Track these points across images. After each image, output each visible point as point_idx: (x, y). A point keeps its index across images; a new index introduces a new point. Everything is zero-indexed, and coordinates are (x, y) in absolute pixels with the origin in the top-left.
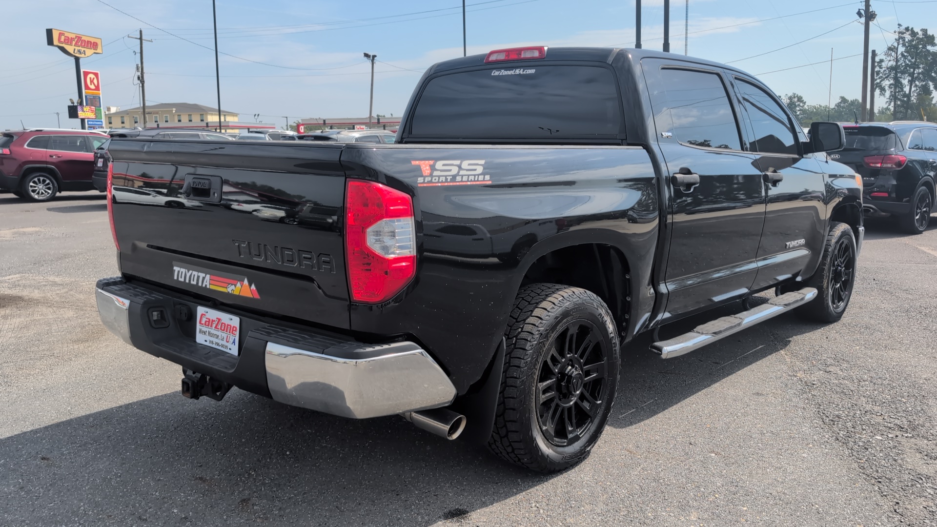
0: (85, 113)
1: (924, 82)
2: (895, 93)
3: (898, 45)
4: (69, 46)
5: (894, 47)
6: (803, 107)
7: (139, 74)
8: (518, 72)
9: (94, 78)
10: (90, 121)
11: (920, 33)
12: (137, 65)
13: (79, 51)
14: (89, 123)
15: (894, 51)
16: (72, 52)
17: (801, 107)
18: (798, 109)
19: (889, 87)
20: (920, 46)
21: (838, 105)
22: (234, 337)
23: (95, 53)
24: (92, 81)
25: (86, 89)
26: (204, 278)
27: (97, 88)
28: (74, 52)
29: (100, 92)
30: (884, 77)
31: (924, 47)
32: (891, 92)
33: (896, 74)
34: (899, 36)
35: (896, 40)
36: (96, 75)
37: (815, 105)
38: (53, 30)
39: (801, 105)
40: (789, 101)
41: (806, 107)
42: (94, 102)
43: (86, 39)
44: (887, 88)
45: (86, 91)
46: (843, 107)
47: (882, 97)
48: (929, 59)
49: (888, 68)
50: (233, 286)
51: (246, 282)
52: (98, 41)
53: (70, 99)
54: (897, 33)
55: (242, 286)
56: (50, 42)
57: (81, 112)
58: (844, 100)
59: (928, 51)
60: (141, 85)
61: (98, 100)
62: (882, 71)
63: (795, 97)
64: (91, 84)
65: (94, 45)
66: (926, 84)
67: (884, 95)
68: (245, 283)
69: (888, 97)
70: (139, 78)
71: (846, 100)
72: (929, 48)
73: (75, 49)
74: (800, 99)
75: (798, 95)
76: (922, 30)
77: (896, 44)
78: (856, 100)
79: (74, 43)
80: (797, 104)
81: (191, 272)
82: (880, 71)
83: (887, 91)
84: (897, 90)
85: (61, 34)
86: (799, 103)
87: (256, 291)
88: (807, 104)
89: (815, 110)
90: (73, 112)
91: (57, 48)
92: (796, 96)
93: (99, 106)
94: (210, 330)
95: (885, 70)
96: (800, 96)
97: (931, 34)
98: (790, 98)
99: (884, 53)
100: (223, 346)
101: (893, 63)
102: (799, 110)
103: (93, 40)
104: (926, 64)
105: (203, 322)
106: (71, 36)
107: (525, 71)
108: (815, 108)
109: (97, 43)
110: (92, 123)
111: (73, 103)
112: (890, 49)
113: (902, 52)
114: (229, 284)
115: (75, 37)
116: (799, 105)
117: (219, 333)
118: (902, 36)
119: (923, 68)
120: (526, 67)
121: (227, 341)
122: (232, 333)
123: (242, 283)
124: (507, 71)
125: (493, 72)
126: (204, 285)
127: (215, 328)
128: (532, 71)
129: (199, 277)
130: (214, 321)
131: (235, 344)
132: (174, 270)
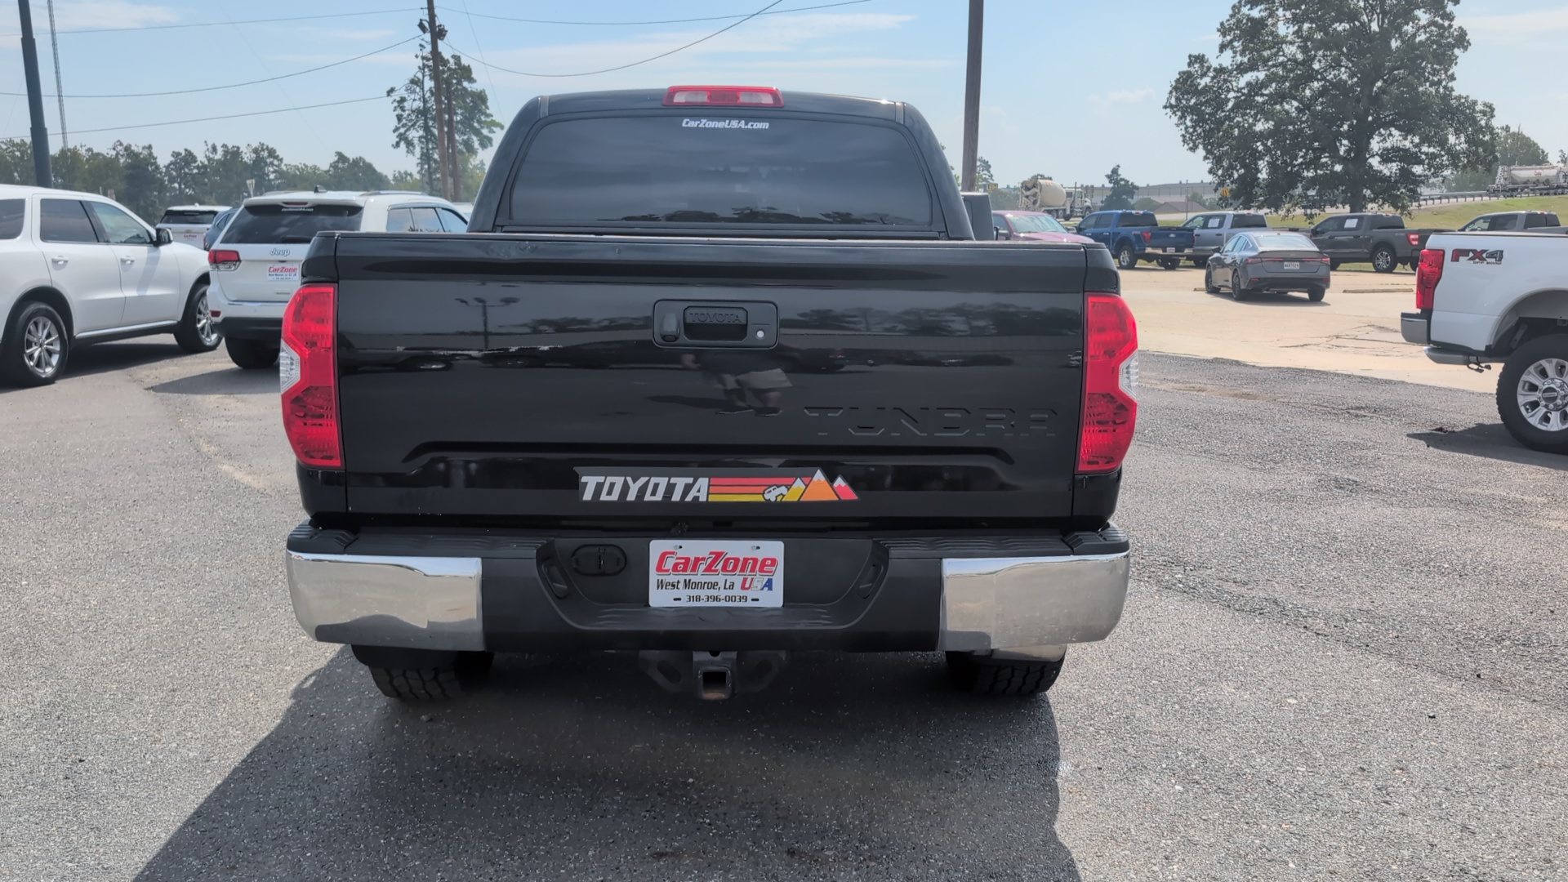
1: (465, 135)
2: (428, 150)
3: (424, 76)
5: (419, 79)
6: (278, 166)
8: (735, 124)
11: (452, 61)
15: (420, 86)
17: (276, 166)
18: (271, 169)
19: (420, 141)
20: (454, 81)
21: (334, 166)
22: (765, 578)
26: (690, 487)
30: (410, 124)
31: (459, 83)
32: (422, 148)
33: (426, 123)
34: (424, 64)
35: (419, 68)
37: (298, 164)
39: (276, 162)
40: (255, 156)
41: (284, 168)
44: (416, 141)
46: (343, 169)
47: (410, 156)
48: (468, 101)
49: (413, 112)
50: (783, 488)
51: (819, 476)
54: (420, 58)
55: (806, 485)
58: (341, 157)
59: (465, 89)
62: (405, 114)
63: (263, 150)
66: (468, 139)
67: (413, 153)
68: (815, 479)
69: (419, 156)
71: (346, 158)
72: (466, 84)
74: (272, 153)
75: (267, 147)
76: (454, 57)
77: (420, 75)
78: (361, 158)
80: (268, 161)
81: (643, 480)
82: (402, 115)
83: (417, 146)
84: (430, 146)
86: (272, 160)
87: (848, 487)
88: (285, 162)
89: (298, 173)
92: (265, 147)
94: (687, 577)
95: (409, 115)
96: (272, 149)
97: (466, 65)
98: (256, 151)
99: (404, 88)
100: (729, 599)
101: (418, 104)
102: (273, 172)
104: (465, 109)
105: (668, 566)
107: (750, 124)
108: (298, 169)
112: (413, 82)
113: (431, 88)
114: (772, 486)
116: (272, 163)
117: (718, 579)
118: (427, 63)
119: (461, 114)
120: (749, 118)
121: (743, 587)
122: (761, 570)
123: (807, 480)
124: (714, 123)
125: (685, 121)
126: (689, 498)
127: (704, 571)
128: (765, 125)
129: (675, 485)
130: (703, 559)
131: (770, 588)
132: (586, 484)
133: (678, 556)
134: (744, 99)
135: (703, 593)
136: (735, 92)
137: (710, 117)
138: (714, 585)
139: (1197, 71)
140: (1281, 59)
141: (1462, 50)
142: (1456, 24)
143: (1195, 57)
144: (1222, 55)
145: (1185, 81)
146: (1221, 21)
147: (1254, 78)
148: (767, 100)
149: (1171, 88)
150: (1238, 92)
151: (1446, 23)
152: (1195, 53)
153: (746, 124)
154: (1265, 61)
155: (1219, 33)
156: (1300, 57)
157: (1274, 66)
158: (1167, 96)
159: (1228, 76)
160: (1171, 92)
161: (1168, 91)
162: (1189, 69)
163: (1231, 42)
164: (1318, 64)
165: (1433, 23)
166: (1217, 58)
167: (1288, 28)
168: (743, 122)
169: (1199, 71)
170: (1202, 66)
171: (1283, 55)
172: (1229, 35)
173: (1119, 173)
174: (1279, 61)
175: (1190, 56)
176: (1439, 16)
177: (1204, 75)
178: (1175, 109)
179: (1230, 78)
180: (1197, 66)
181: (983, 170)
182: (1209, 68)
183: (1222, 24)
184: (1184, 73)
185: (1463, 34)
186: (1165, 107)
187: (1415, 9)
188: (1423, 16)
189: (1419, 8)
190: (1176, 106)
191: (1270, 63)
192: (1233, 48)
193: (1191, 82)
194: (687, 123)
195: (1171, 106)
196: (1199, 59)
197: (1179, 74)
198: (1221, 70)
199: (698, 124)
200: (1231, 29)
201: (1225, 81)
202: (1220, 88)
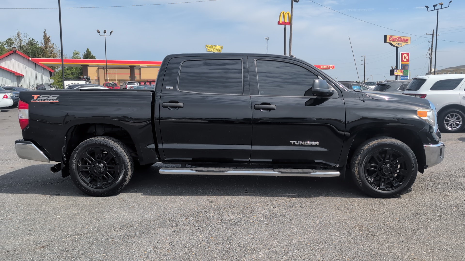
0: (399, 73)
4: (394, 42)
7: (430, 52)
9: (406, 56)
10: (402, 76)
12: (429, 48)
13: (399, 44)
14: (402, 77)
16: (395, 45)
23: (406, 44)
24: (405, 57)
25: (402, 61)
27: (408, 61)
28: (396, 45)
29: (409, 62)
36: (408, 54)
38: (387, 36)
42: (405, 67)
43: (403, 38)
45: (402, 62)
52: (409, 38)
53: (392, 67)
56: (385, 41)
57: (396, 72)
60: (430, 58)
61: (407, 66)
64: (405, 59)
65: (407, 40)
70: (430, 54)
73: (396, 43)
79: (396, 40)
85: (390, 37)
90: (392, 73)
91: (388, 44)
93: (407, 69)
103: (406, 38)
106: (395, 37)
109: (408, 39)
110: (403, 77)
111: (393, 68)
115: (397, 38)
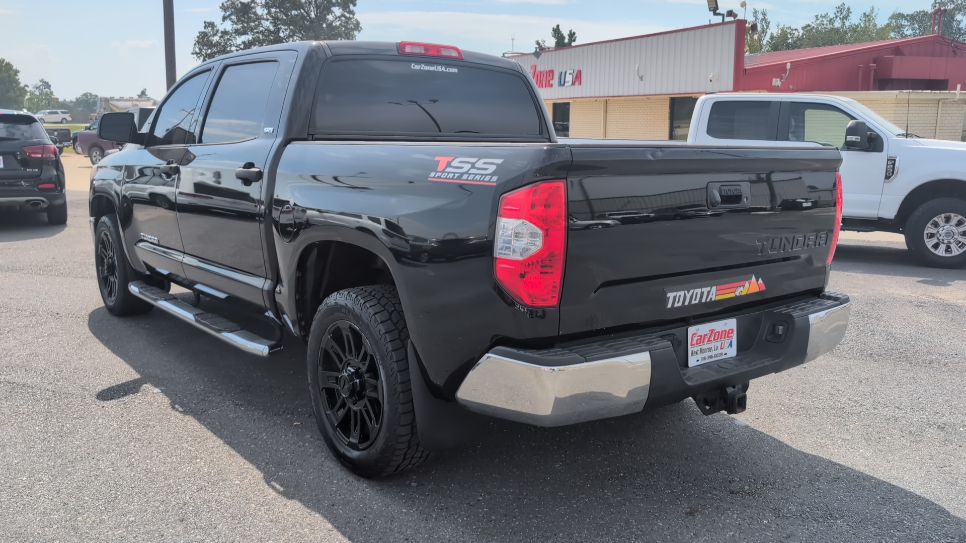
8: (440, 69)
22: (730, 341)
26: (709, 292)
50: (742, 287)
51: (754, 279)
55: (750, 285)
68: (752, 281)
81: (692, 291)
87: (763, 283)
94: (701, 347)
100: (716, 356)
105: (694, 342)
107: (448, 69)
114: (738, 287)
117: (712, 345)
120: (447, 65)
121: (721, 348)
122: (728, 337)
123: (749, 281)
124: (429, 67)
125: (413, 65)
126: (708, 300)
127: (707, 342)
128: (455, 70)
129: (704, 292)
130: (707, 335)
131: (731, 347)
132: (669, 297)
133: (698, 335)
134: (444, 53)
135: (706, 355)
136: (438, 48)
137: (427, 63)
138: (710, 349)
139: (210, 32)
140: (261, 29)
141: (358, 32)
142: (356, 17)
143: (208, 23)
144: (224, 23)
145: (203, 38)
146: (222, 2)
147: (247, 39)
148: (454, 54)
149: (195, 42)
150: (237, 47)
151: (351, 16)
152: (208, 20)
153: (446, 69)
154: (252, 30)
155: (221, 10)
156: (272, 28)
157: (257, 33)
158: (193, 46)
159: (230, 37)
160: (195, 44)
161: (193, 43)
162: (205, 30)
163: (230, 15)
164: (282, 33)
165: (343, 15)
166: (221, 24)
167: (263, 10)
168: (444, 67)
169: (211, 32)
170: (213, 29)
171: (262, 27)
172: (228, 11)
173: (147, 94)
174: (260, 30)
175: (205, 22)
176: (346, 11)
177: (215, 35)
178: (199, 55)
179: (231, 38)
180: (210, 29)
181: (45, 88)
182: (217, 31)
183: (223, 4)
184: (202, 32)
185: (358, 23)
186: (193, 54)
187: (331, 7)
188: (337, 11)
189: (335, 6)
190: (199, 53)
191: (255, 31)
192: (231, 19)
193: (207, 39)
194: (414, 66)
195: (197, 53)
196: (210, 25)
197: (199, 33)
198: (225, 33)
199: (420, 68)
200: (228, 8)
201: (229, 40)
202: (226, 44)
